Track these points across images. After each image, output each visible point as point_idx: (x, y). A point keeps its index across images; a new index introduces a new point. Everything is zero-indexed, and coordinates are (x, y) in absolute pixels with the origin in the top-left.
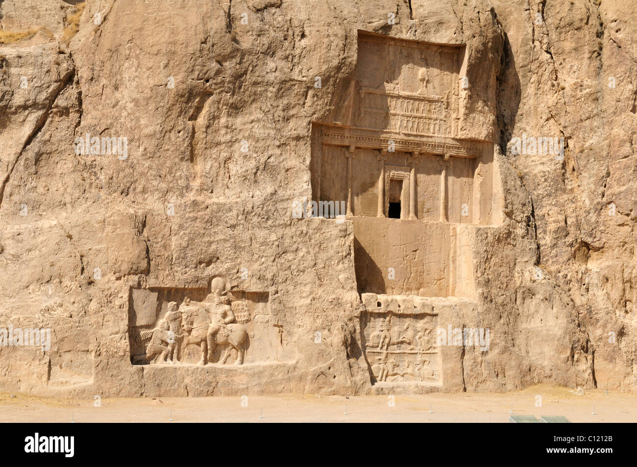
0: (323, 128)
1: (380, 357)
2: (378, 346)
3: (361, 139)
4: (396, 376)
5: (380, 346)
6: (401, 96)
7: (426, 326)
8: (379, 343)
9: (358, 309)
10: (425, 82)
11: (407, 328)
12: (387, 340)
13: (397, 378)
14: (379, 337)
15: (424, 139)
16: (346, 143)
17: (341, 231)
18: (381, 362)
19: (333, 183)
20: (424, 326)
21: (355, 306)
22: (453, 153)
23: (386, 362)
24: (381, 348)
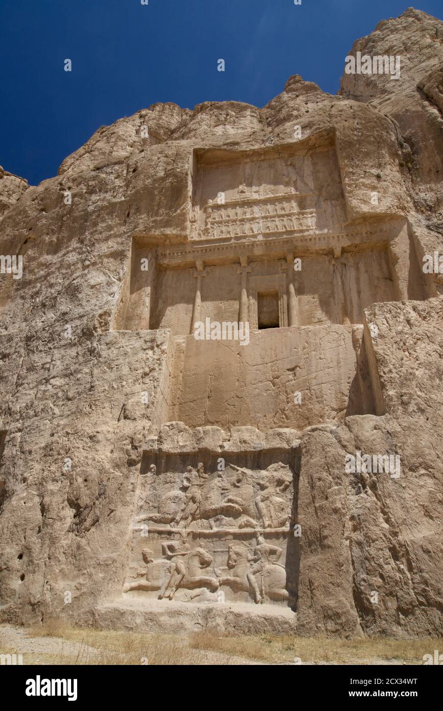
1: (171, 543)
2: (173, 520)
3: (208, 250)
5: (177, 518)
7: (277, 475)
8: (176, 513)
9: (140, 447)
10: (292, 183)
11: (239, 481)
12: (192, 507)
14: (176, 499)
17: (146, 342)
20: (275, 474)
22: (346, 242)
23: (185, 553)
24: (178, 523)
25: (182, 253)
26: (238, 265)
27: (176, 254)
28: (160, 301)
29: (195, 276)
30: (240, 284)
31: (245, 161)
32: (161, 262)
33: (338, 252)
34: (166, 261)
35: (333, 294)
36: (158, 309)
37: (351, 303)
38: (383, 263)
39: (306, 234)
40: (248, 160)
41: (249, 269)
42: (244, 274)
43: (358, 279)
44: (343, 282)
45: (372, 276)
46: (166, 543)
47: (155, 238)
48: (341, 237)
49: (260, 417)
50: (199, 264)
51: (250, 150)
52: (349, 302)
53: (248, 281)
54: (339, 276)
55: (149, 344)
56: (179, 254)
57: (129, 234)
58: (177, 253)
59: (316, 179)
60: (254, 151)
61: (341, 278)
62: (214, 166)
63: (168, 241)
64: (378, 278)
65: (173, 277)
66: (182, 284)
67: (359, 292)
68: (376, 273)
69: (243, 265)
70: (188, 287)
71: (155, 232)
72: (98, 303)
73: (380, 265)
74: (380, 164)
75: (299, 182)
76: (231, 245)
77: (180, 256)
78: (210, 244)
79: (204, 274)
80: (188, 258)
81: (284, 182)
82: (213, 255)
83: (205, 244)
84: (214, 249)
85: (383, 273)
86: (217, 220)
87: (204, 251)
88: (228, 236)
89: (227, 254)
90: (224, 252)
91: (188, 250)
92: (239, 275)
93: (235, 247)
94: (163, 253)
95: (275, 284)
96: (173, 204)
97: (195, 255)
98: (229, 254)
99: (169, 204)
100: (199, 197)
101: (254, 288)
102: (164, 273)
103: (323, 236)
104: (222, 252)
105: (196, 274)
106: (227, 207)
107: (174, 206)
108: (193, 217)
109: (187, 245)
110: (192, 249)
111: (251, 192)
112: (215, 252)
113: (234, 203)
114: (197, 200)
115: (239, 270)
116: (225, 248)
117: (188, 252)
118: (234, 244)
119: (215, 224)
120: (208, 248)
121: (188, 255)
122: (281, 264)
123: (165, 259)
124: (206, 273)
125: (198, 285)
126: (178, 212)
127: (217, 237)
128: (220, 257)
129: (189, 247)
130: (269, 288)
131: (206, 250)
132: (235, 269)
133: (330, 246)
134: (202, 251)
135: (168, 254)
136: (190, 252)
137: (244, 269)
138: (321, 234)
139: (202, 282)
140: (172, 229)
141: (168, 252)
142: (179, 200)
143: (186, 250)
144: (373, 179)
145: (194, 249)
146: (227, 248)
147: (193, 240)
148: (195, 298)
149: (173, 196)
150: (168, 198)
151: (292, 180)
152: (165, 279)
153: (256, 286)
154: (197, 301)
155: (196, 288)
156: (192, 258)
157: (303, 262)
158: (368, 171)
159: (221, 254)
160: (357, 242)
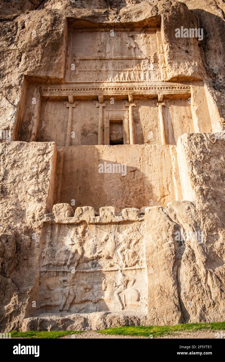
0: (42, 86)
1: (65, 278)
2: (65, 264)
3: (77, 90)
4: (86, 304)
5: (68, 263)
6: (111, 59)
8: (67, 260)
9: (42, 219)
10: (133, 49)
12: (77, 256)
13: (88, 306)
14: (66, 252)
15: (135, 84)
16: (64, 94)
17: (39, 150)
18: (65, 284)
19: (55, 127)
21: (37, 217)
22: (166, 92)
23: (74, 284)
24: (69, 266)
25: (59, 90)
26: (97, 101)
27: (54, 90)
28: (43, 122)
29: (68, 107)
30: (98, 114)
31: (101, 30)
32: (44, 95)
34: (47, 95)
35: (157, 125)
36: (42, 128)
39: (141, 84)
40: (103, 30)
41: (104, 105)
42: (101, 108)
45: (181, 115)
46: (61, 279)
47: (40, 78)
48: (163, 88)
49: (114, 201)
50: (71, 98)
51: (105, 23)
53: (103, 112)
55: (41, 152)
56: (57, 90)
57: (22, 73)
58: (56, 90)
60: (108, 24)
61: (163, 115)
62: (80, 31)
63: (49, 81)
64: (184, 117)
65: (52, 106)
66: (59, 111)
68: (183, 114)
69: (100, 101)
70: (62, 114)
71: (40, 73)
74: (188, 44)
75: (137, 49)
76: (92, 88)
77: (57, 91)
78: (78, 85)
79: (74, 105)
80: (63, 94)
81: (127, 48)
82: (80, 93)
83: (74, 86)
84: (81, 89)
85: (187, 114)
86: (83, 69)
87: (74, 90)
88: (91, 81)
89: (90, 93)
90: (88, 92)
91: (63, 89)
92: (97, 108)
93: (96, 89)
94: (45, 89)
95: (121, 116)
96: (53, 55)
97: (67, 92)
98: (91, 93)
99: (50, 55)
100: (70, 52)
101: (108, 118)
102: (45, 103)
103: (152, 87)
104: (86, 92)
105: (68, 105)
106: (89, 61)
107: (54, 56)
108: (66, 66)
109: (62, 85)
110: (66, 88)
111: (106, 52)
112: (82, 91)
113: (94, 59)
114: (69, 54)
115: (97, 104)
116: (88, 89)
117: (63, 90)
118: (95, 87)
119: (82, 72)
120: (77, 88)
121: (63, 92)
122: (125, 104)
123: (46, 94)
124: (75, 104)
125: (70, 113)
126: (57, 61)
127: (83, 82)
128: (85, 95)
129: (63, 87)
130: (117, 118)
131: (76, 89)
132: (95, 104)
133: (156, 94)
134: (73, 89)
135: (49, 90)
136: (64, 90)
137: (100, 104)
138: (151, 86)
139: (72, 111)
140: (52, 73)
141: (49, 88)
142: (57, 53)
143: (62, 88)
144: (184, 53)
145: (67, 88)
146: (90, 89)
147: (66, 82)
148: (67, 122)
149: (53, 49)
150: (50, 50)
151: (133, 47)
152: (46, 107)
153: (109, 117)
154: (69, 124)
155: (68, 115)
156: (66, 93)
157: (138, 103)
158: (181, 47)
159: (86, 93)
160: (172, 93)
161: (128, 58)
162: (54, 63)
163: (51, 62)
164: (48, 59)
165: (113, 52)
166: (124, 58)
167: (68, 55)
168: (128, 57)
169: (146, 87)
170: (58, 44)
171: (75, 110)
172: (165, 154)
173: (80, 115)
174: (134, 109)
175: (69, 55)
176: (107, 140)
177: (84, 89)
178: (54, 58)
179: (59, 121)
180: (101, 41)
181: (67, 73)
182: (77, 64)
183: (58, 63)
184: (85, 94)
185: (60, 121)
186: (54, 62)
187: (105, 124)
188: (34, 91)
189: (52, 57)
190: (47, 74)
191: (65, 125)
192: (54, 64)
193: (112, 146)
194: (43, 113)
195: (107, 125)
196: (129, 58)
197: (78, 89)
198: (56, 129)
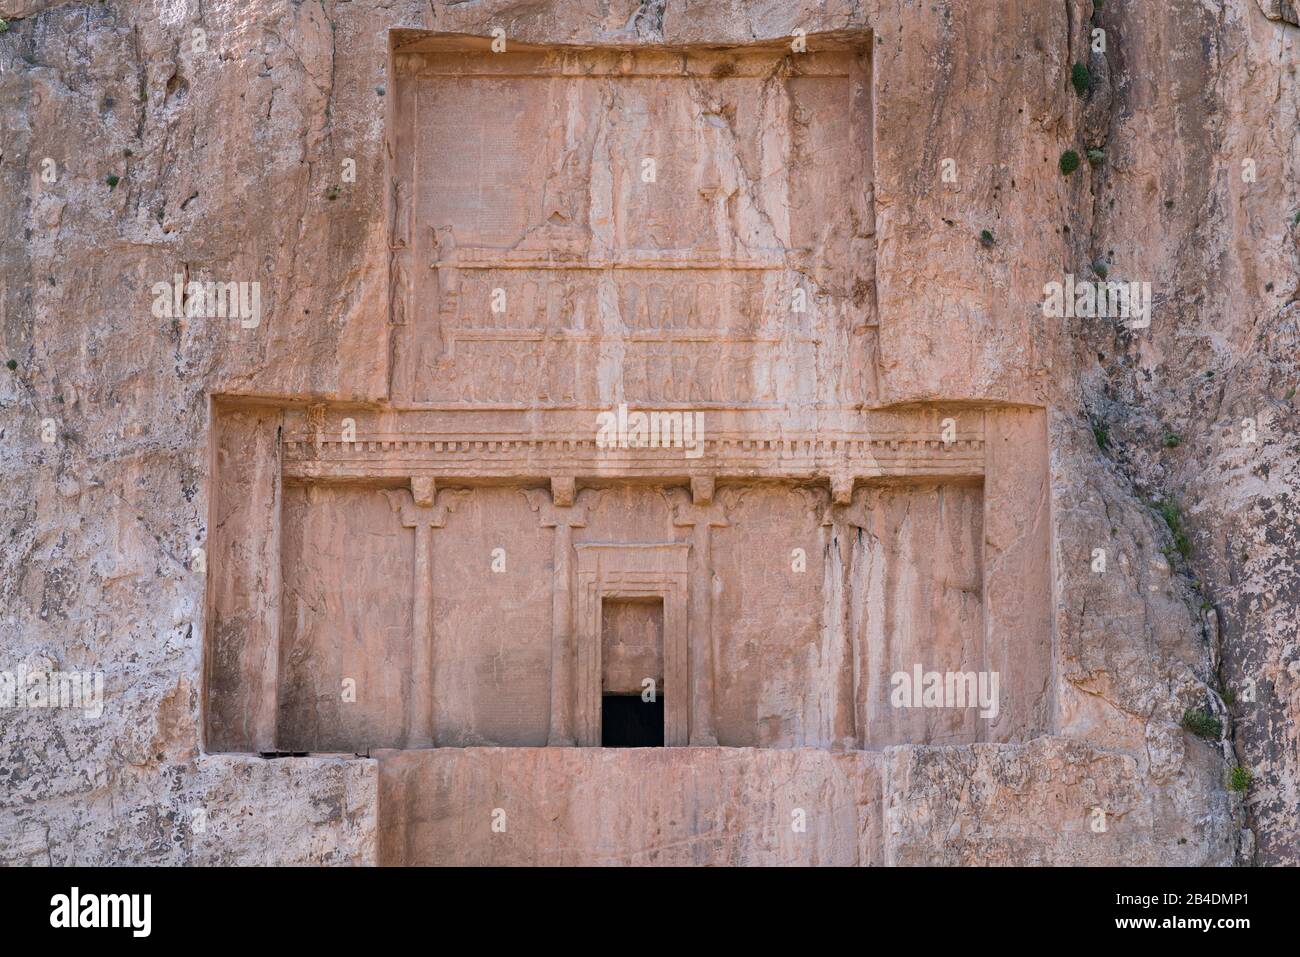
25: (366, 445)
26: (544, 497)
27: (345, 448)
28: (302, 605)
29: (408, 523)
30: (551, 566)
31: (566, 70)
32: (300, 471)
33: (842, 486)
34: (314, 471)
35: (818, 625)
36: (299, 638)
37: (864, 663)
38: (966, 537)
39: (753, 422)
40: (576, 69)
41: (577, 515)
42: (562, 533)
43: (890, 584)
44: (848, 594)
45: (932, 577)
48: (854, 445)
50: (422, 487)
52: (858, 661)
53: (573, 555)
54: (839, 573)
55: (326, 809)
56: (358, 448)
57: (198, 384)
59: (798, 199)
61: (846, 578)
64: (945, 586)
65: (334, 515)
66: (368, 546)
67: (889, 627)
68: (943, 570)
69: (558, 501)
70: (385, 560)
71: (284, 379)
72: (140, 648)
73: (955, 541)
74: (998, 186)
75: (744, 201)
76: (526, 438)
77: (360, 454)
78: (456, 425)
79: (437, 516)
80: (386, 465)
81: (697, 196)
82: (467, 464)
83: (440, 423)
84: (472, 443)
85: (959, 569)
86: (476, 329)
87: (439, 447)
88: (517, 405)
89: (511, 464)
90: (504, 456)
91: (387, 439)
92: (547, 533)
93: (539, 443)
94: (304, 438)
95: (656, 578)
96: (336, 278)
97: (408, 456)
98: (519, 465)
99: (324, 279)
100: (410, 219)
101: (593, 587)
102: (302, 497)
103: (805, 437)
104: (495, 457)
105: (410, 516)
106: (507, 274)
107: (340, 284)
108: (397, 307)
109: (383, 418)
110: (401, 438)
111: (586, 221)
112: (475, 453)
113: (531, 264)
114: (406, 232)
115: (548, 513)
116: (506, 445)
117: (385, 445)
118: (535, 436)
119: (472, 346)
120: (451, 438)
121: (387, 456)
122: (676, 508)
123: (310, 464)
124: (441, 509)
125: (422, 561)
126: (356, 308)
127: (479, 405)
128: (490, 474)
129: (388, 428)
130: (636, 587)
131: (445, 444)
132: (535, 508)
133: (821, 473)
134: (432, 444)
135: (319, 445)
136: (393, 444)
137: (562, 512)
138: (800, 431)
139: (432, 545)
140: (337, 370)
141: (320, 438)
142: (355, 262)
143: (379, 438)
144: (967, 253)
145: (409, 438)
146: (512, 443)
147: (401, 406)
148: (412, 603)
149: (337, 246)
150: (321, 253)
151: (722, 191)
152: (308, 521)
153: (598, 579)
154: (421, 620)
155: (412, 566)
156: (398, 464)
157: (740, 504)
158: (957, 216)
159: (494, 465)
160: (898, 472)
161: (696, 265)
162: (341, 320)
163: (330, 319)
164: (314, 298)
165: (623, 216)
166: (676, 265)
167: (402, 242)
168: (699, 261)
169: (777, 437)
170: (361, 213)
171: (445, 540)
172: (833, 793)
173: (467, 571)
174: (718, 537)
175: (406, 240)
176: (591, 702)
177: (486, 444)
178: (343, 293)
179: (371, 599)
180: (565, 144)
181: (401, 351)
182: (449, 294)
183: (360, 321)
184: (487, 469)
185: (377, 603)
186: (345, 312)
187: (581, 619)
188: (250, 452)
189: (333, 286)
190: (312, 379)
191: (402, 618)
192: (344, 324)
193: (611, 754)
194: (299, 554)
195: (591, 624)
196: (703, 265)
197: (459, 444)
198: (360, 640)
